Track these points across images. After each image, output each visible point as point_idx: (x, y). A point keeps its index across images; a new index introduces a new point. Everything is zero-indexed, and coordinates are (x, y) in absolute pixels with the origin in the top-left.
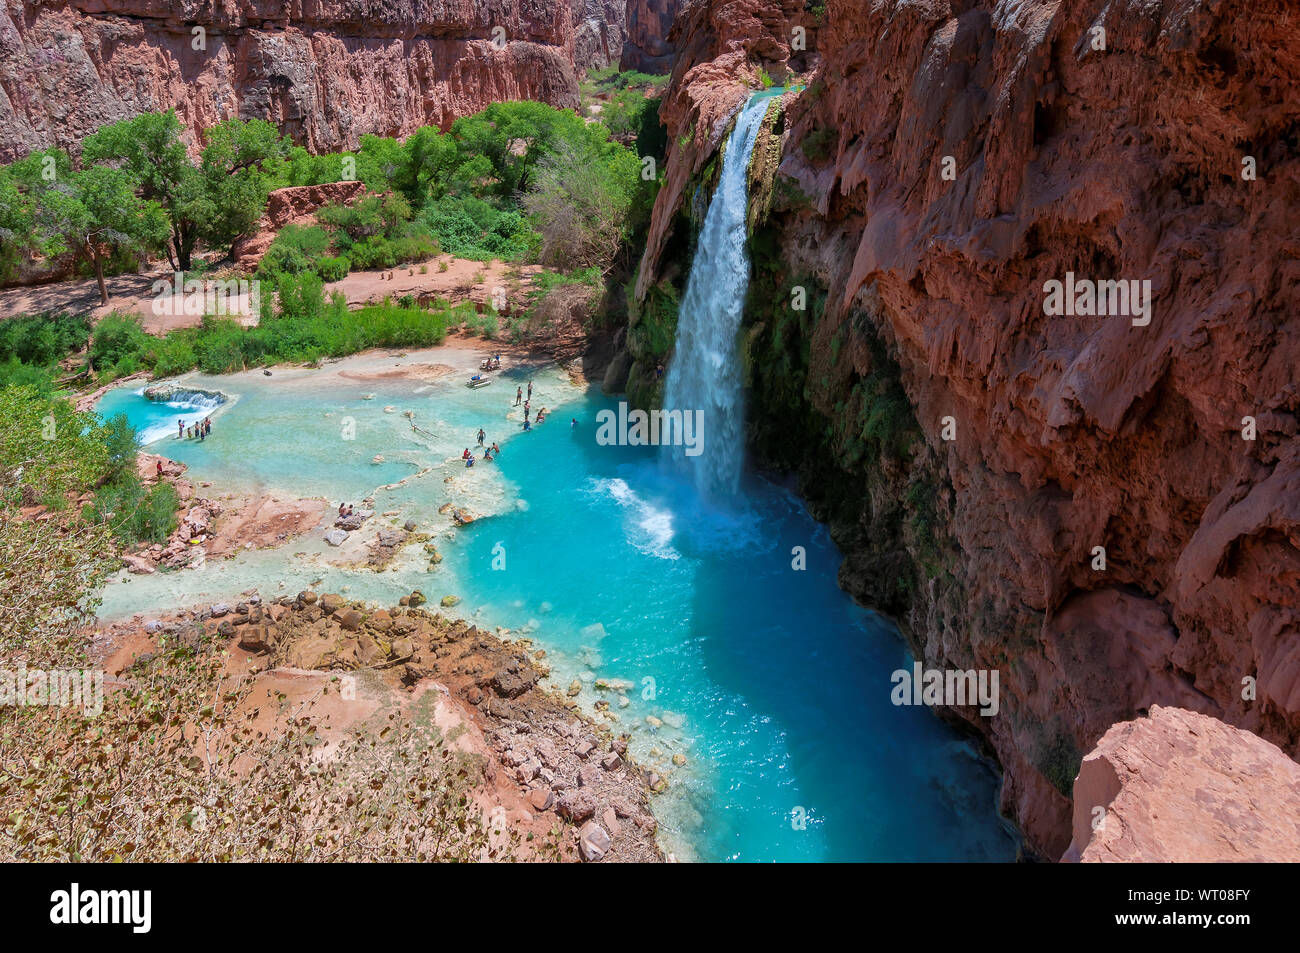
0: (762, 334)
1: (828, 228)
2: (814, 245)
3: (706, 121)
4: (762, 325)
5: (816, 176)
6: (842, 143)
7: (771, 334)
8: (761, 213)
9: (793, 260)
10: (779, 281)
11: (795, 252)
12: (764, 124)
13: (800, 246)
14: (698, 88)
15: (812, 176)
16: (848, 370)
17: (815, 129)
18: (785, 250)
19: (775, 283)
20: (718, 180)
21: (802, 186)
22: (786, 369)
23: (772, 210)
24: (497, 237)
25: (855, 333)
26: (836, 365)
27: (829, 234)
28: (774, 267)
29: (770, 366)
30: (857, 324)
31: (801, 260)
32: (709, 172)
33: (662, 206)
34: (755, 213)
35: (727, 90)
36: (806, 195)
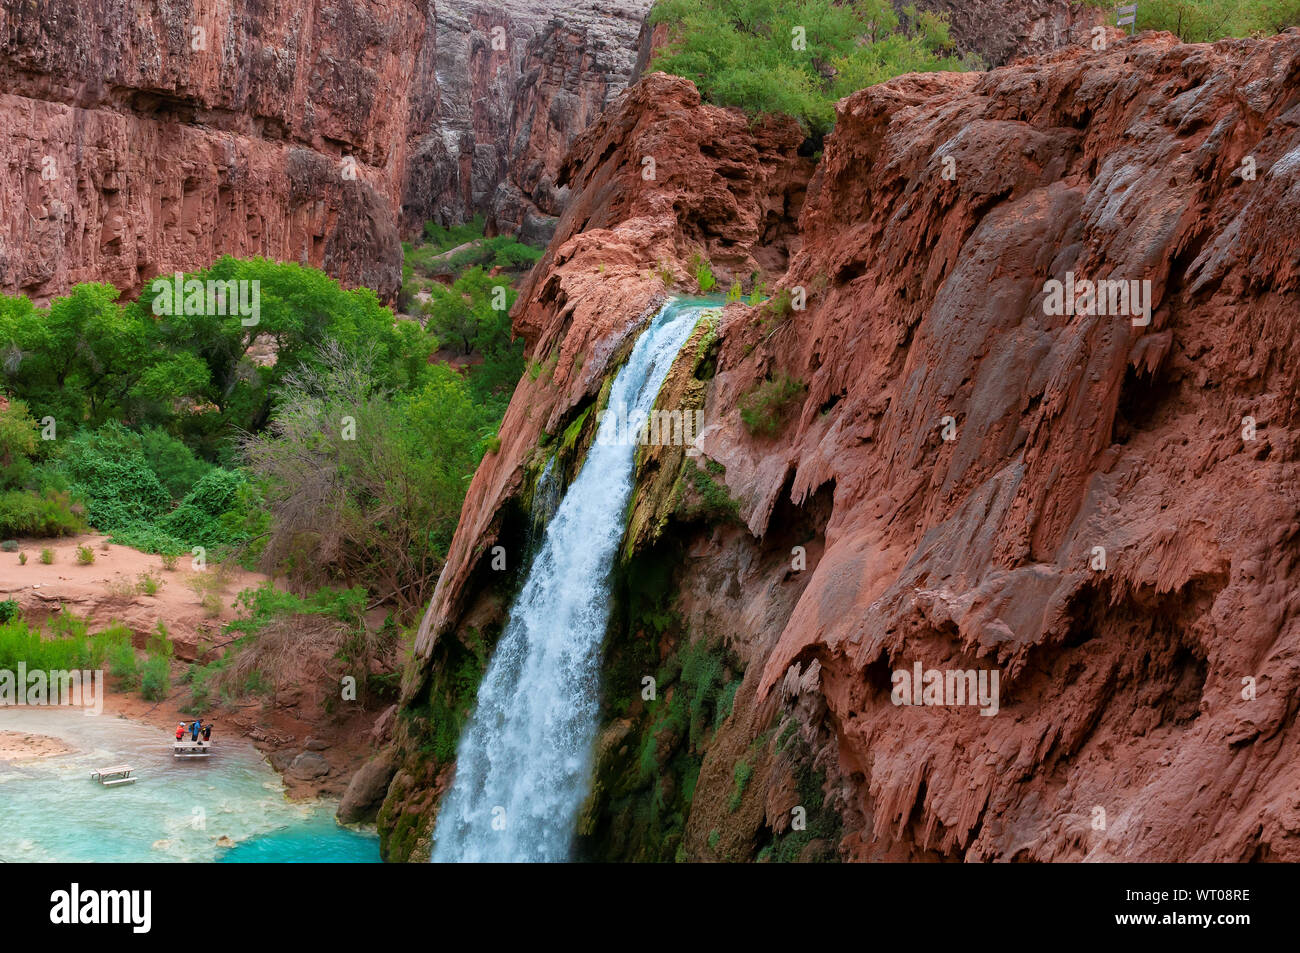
0: (625, 740)
1: (764, 558)
2: (735, 592)
3: (581, 336)
4: (627, 724)
5: (756, 463)
6: (809, 407)
7: (638, 744)
8: (653, 520)
9: (695, 613)
10: (665, 649)
11: (700, 601)
12: (684, 354)
13: (711, 589)
14: (580, 276)
15: (750, 462)
16: (754, 821)
17: (769, 377)
18: (685, 594)
19: (658, 651)
20: (586, 449)
21: (729, 480)
22: (654, 809)
23: (671, 517)
24: (197, 513)
25: (776, 755)
26: (736, 810)
27: (762, 575)
28: (660, 622)
29: (629, 800)
30: (783, 740)
31: (709, 615)
32: (572, 434)
33: (485, 489)
34: (641, 518)
35: (627, 285)
36: (733, 497)
